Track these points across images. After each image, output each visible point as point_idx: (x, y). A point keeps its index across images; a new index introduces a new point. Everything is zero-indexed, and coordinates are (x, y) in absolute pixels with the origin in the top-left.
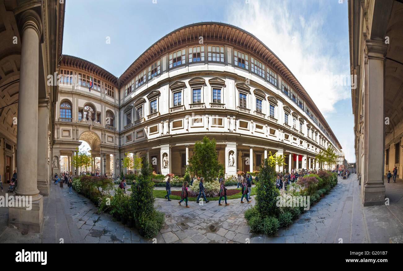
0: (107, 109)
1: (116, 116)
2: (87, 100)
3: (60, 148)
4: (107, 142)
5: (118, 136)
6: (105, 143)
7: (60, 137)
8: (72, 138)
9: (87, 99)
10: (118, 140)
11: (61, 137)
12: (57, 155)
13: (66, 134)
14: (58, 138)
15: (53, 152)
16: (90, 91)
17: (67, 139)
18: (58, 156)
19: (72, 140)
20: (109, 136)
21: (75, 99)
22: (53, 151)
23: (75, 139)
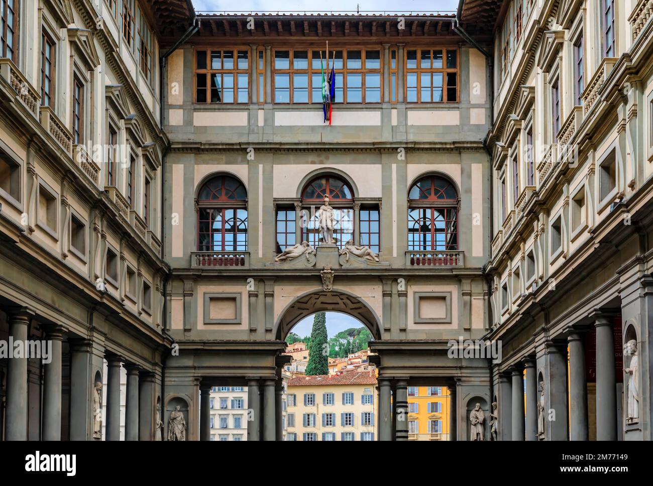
0: (416, 169)
1: (469, 191)
2: (313, 163)
3: (195, 368)
4: (411, 326)
5: (479, 288)
6: (403, 330)
7: (196, 323)
8: (245, 326)
9: (312, 157)
10: (478, 304)
11: (200, 326)
12: (182, 395)
13: (222, 312)
14: (189, 330)
15: (166, 383)
16: (327, 118)
17: (227, 332)
18: (186, 398)
19: (245, 337)
20: (421, 298)
21: (261, 166)
22: (166, 379)
23: (261, 330)
